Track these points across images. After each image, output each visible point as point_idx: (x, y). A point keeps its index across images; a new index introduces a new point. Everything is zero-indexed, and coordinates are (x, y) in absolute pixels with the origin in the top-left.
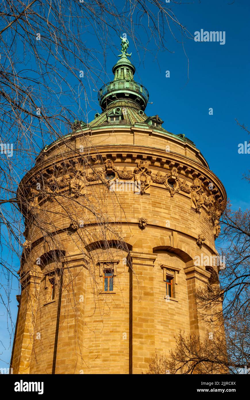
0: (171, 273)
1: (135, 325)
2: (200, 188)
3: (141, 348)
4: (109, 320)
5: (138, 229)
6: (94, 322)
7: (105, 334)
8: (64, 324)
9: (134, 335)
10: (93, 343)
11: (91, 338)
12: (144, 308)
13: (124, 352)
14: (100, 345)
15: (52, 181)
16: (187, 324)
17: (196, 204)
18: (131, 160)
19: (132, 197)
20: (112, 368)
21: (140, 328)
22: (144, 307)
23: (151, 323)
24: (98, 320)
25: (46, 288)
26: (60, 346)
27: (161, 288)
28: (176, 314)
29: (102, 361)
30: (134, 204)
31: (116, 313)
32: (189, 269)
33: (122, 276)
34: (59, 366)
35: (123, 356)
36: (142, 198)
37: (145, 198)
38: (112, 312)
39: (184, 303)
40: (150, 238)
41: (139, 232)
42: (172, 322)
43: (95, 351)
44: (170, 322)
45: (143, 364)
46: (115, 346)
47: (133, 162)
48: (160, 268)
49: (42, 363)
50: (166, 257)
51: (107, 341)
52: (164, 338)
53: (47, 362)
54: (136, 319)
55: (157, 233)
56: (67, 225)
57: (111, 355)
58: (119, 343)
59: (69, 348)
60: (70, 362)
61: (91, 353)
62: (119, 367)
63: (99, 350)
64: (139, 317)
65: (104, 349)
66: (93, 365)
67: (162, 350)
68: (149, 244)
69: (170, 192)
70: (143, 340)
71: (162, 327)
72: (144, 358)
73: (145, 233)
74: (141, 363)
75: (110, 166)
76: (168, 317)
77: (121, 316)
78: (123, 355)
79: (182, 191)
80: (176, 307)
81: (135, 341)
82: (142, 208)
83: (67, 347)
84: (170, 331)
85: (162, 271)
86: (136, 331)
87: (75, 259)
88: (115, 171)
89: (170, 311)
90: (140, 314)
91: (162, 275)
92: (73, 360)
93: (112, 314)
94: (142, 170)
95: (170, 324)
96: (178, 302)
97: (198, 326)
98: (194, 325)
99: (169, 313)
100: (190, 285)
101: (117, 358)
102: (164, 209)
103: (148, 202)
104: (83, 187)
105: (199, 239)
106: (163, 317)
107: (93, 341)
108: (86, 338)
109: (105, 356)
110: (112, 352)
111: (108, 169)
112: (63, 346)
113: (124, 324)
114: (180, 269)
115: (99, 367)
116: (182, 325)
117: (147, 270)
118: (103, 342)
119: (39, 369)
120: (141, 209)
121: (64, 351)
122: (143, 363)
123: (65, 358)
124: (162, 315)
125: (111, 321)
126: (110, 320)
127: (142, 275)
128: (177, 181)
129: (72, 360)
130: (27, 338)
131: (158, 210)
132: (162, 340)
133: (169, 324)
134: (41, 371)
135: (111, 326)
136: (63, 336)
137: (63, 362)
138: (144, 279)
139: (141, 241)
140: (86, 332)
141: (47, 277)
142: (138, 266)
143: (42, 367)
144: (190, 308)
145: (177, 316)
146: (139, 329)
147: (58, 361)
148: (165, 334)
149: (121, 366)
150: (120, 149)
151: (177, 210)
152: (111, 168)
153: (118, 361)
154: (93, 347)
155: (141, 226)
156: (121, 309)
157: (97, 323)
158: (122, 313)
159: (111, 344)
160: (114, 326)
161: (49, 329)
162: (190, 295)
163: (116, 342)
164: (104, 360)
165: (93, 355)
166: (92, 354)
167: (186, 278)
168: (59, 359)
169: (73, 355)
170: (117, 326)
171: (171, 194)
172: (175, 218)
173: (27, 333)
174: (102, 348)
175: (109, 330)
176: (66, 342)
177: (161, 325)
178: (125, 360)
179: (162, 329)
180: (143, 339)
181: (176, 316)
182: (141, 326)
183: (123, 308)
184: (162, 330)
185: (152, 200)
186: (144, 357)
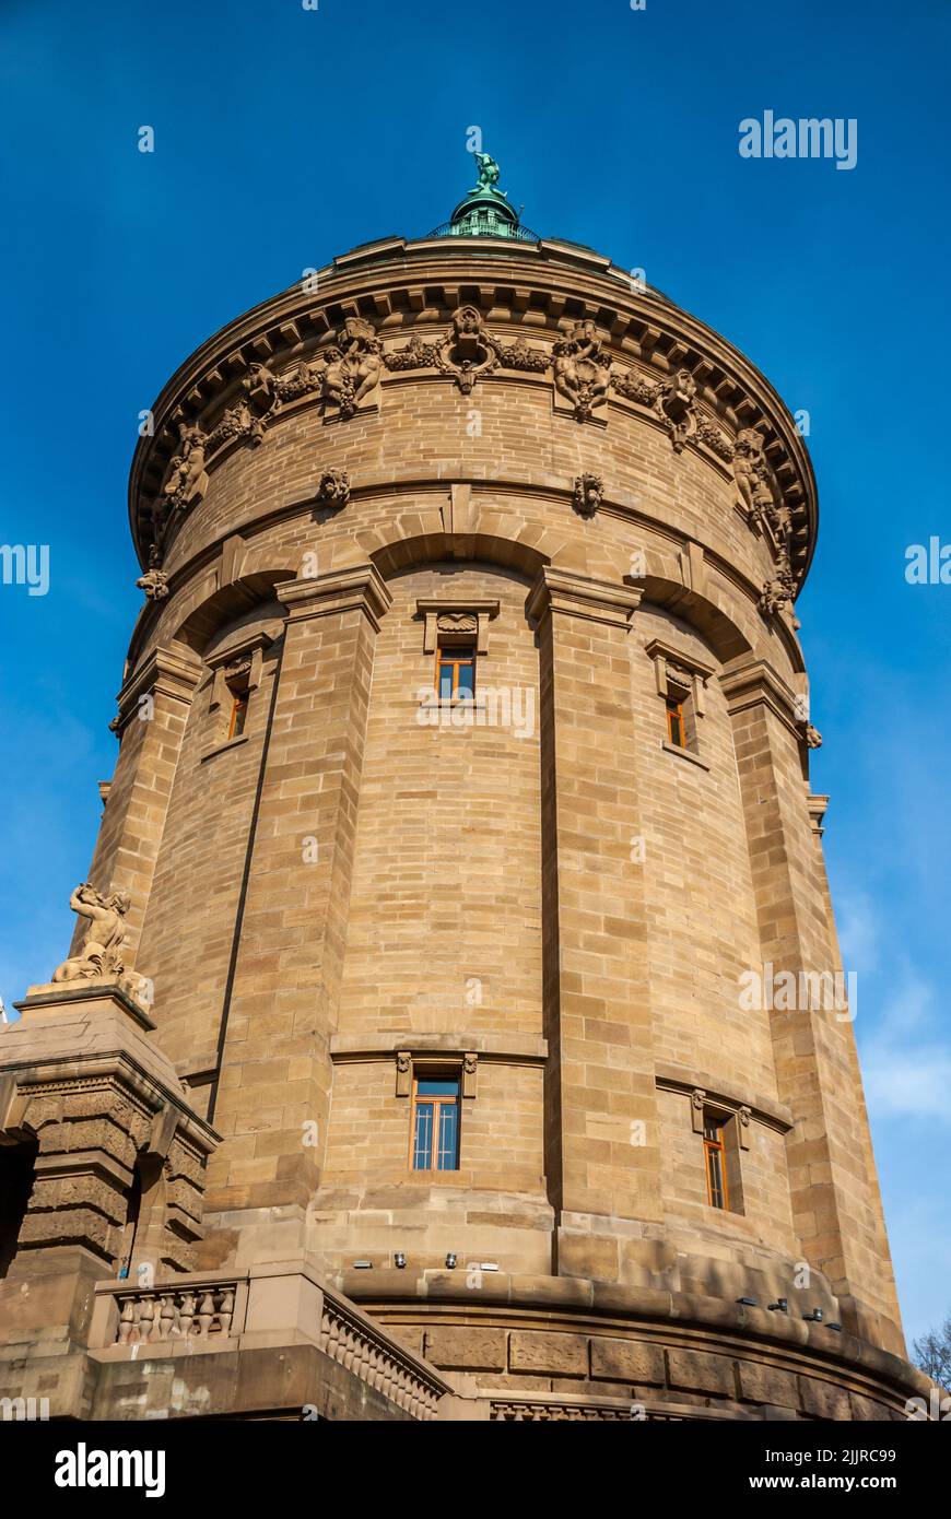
0: (683, 678)
1: (568, 805)
2: (758, 459)
3: (590, 884)
4: (458, 793)
5: (569, 514)
6: (398, 798)
7: (443, 838)
8: (281, 795)
9: (563, 838)
10: (394, 865)
11: (385, 849)
12: (598, 754)
13: (519, 902)
14: (424, 874)
15: (260, 382)
16: (741, 848)
17: (751, 497)
18: (544, 318)
19: (545, 423)
20: (471, 954)
21: (585, 816)
22: (600, 749)
23: (627, 807)
24: (414, 790)
25: (215, 707)
26: (261, 866)
27: (651, 714)
28: (705, 808)
29: (432, 928)
30: (553, 442)
31: (488, 771)
32: (740, 676)
33: (508, 658)
34: (258, 938)
35: (515, 916)
36: (580, 431)
37: (589, 433)
38: (471, 768)
39: (728, 780)
40: (611, 545)
41: (571, 522)
42: (691, 827)
43: (400, 893)
44: (686, 828)
45: (599, 937)
46: (483, 878)
47: (551, 326)
48: (644, 653)
49: (184, 944)
50: (662, 627)
51: (449, 861)
52: (666, 874)
53: (204, 939)
54: (569, 785)
55: (634, 538)
56: (309, 491)
57: (466, 908)
58: (500, 871)
59: (301, 872)
60: (302, 919)
61: (387, 900)
62: (501, 952)
63: (420, 891)
64: (582, 779)
65: (439, 887)
66: (396, 940)
67: (662, 911)
68: (612, 563)
69: (671, 437)
70: (600, 857)
71: (659, 836)
72: (602, 918)
73: (595, 527)
74: (592, 933)
75: (472, 324)
76: (679, 810)
77: (507, 781)
78: (513, 911)
79: (707, 444)
80: (701, 786)
81: (569, 858)
82: (580, 458)
83: (289, 869)
84: (688, 856)
85: (652, 664)
86: (570, 822)
87: (332, 587)
88: (487, 345)
89: (683, 792)
90: (584, 771)
91: (653, 676)
92: (313, 913)
93: (470, 773)
94: (579, 347)
95: (686, 833)
96: (707, 770)
97: (784, 852)
98: (766, 853)
99: (680, 798)
100: (746, 727)
101: (492, 919)
102: (653, 475)
103: (601, 446)
104: (373, 382)
105: (769, 592)
106: (661, 806)
107: (393, 860)
108: (363, 851)
109: (442, 911)
110: (473, 897)
111: (462, 336)
112: (273, 864)
113: (519, 809)
114: (714, 670)
115: (419, 947)
116: (725, 845)
117: (606, 637)
118: (433, 863)
119: (172, 964)
120: (577, 459)
121: (277, 883)
122: (602, 934)
123: (283, 908)
124: (657, 798)
125: (466, 796)
126: (465, 791)
127: (588, 648)
128: (692, 412)
129: (310, 912)
130: (133, 868)
131: (634, 474)
132: (660, 880)
133: (681, 831)
134: (179, 971)
135: (466, 811)
136: (276, 834)
137: (273, 920)
138: (598, 663)
139: (581, 547)
140: (369, 829)
141: (222, 673)
142: (572, 620)
143: (185, 956)
144: (748, 799)
145: (709, 814)
146: (580, 818)
147: (254, 916)
148: (673, 862)
149: (506, 948)
150: (510, 273)
151: (696, 493)
152: (476, 331)
153: (495, 931)
154: (394, 878)
155: (583, 500)
156: (507, 761)
157: (411, 800)
158: (509, 773)
159: (464, 871)
160: (477, 813)
161: (218, 829)
162: (748, 758)
163: (485, 865)
164: (440, 924)
165: (388, 908)
166: (389, 903)
167: (728, 708)
168: (254, 909)
169: (313, 894)
170: (489, 814)
171: (674, 443)
172: (692, 514)
173: (130, 849)
174: (433, 882)
175: (460, 826)
176: (284, 853)
177: (657, 830)
178: (523, 929)
179: (661, 843)
180: (598, 853)
181: (705, 814)
182: (589, 810)
183: (512, 756)
184: (660, 848)
185: (613, 441)
186: (602, 915)
